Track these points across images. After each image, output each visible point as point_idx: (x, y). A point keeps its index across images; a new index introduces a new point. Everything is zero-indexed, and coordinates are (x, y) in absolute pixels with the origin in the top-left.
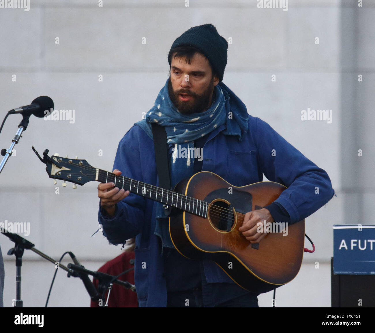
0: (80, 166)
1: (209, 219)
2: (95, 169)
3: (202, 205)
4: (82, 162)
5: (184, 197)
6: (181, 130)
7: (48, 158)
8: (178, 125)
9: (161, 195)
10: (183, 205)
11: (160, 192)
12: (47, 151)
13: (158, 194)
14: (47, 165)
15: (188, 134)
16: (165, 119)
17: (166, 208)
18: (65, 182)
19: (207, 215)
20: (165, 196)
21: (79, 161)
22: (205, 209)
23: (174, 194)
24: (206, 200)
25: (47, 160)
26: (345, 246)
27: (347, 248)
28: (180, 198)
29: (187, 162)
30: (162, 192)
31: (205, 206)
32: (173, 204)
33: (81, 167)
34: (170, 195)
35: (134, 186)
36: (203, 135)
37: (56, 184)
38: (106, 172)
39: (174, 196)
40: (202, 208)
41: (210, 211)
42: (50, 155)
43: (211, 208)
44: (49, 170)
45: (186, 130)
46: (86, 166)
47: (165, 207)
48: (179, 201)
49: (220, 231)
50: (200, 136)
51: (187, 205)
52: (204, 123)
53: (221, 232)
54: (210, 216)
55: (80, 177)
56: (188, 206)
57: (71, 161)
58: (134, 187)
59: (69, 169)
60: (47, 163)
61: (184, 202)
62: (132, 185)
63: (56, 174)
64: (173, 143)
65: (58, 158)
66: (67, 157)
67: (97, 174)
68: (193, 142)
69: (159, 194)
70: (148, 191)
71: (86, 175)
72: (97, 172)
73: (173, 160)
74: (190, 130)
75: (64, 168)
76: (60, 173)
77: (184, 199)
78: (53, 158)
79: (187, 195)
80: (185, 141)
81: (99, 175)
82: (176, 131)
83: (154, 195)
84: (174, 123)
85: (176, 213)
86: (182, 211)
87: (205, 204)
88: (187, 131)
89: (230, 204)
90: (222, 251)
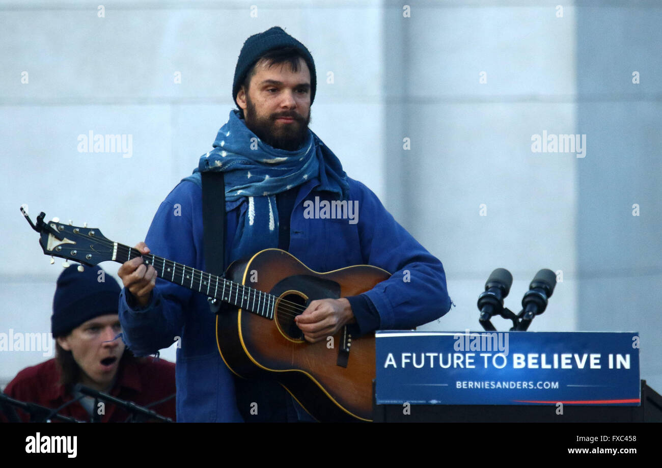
0: (90, 238)
1: (276, 321)
2: (113, 243)
3: (267, 300)
4: (93, 233)
5: (241, 287)
6: (259, 176)
7: (43, 225)
8: (254, 168)
9: (207, 283)
10: (240, 299)
11: (206, 279)
12: (43, 215)
13: (203, 282)
14: (41, 235)
15: (268, 182)
16: (233, 160)
17: (212, 302)
18: (67, 261)
19: (274, 315)
20: (213, 285)
21: (90, 230)
22: (271, 306)
23: (226, 282)
24: (272, 293)
25: (42, 227)
26: (393, 363)
27: (395, 366)
28: (234, 289)
29: (269, 225)
30: (208, 279)
31: (271, 302)
32: (224, 297)
33: (92, 239)
34: (221, 284)
35: (169, 270)
36: (288, 187)
37: (53, 264)
38: (128, 248)
39: (226, 285)
40: (266, 304)
41: (278, 308)
42: (46, 220)
43: (279, 304)
44: (43, 243)
45: (265, 177)
46: (100, 239)
47: (211, 300)
48: (234, 293)
49: (292, 339)
50: (285, 189)
51: (244, 299)
52: (291, 168)
53: (293, 341)
54: (278, 317)
55: (90, 256)
56: (245, 301)
57: (78, 230)
58: (168, 272)
59: (73, 242)
60: (42, 232)
61: (240, 295)
62: (166, 268)
63: (54, 249)
64: (247, 195)
65: (58, 224)
66: (71, 224)
67: (115, 251)
68: (274, 196)
69: (205, 283)
70: (188, 277)
71: (99, 252)
72: (116, 247)
73: (249, 220)
74: (272, 177)
75: (66, 241)
76: (60, 248)
77: (241, 291)
78: (51, 225)
79: (245, 285)
80: (265, 194)
81: (118, 252)
82: (251, 177)
83: (196, 284)
84: (248, 166)
85: (227, 310)
86: (236, 308)
87: (272, 298)
88: (267, 177)
89: (308, 298)
90: (294, 369)
